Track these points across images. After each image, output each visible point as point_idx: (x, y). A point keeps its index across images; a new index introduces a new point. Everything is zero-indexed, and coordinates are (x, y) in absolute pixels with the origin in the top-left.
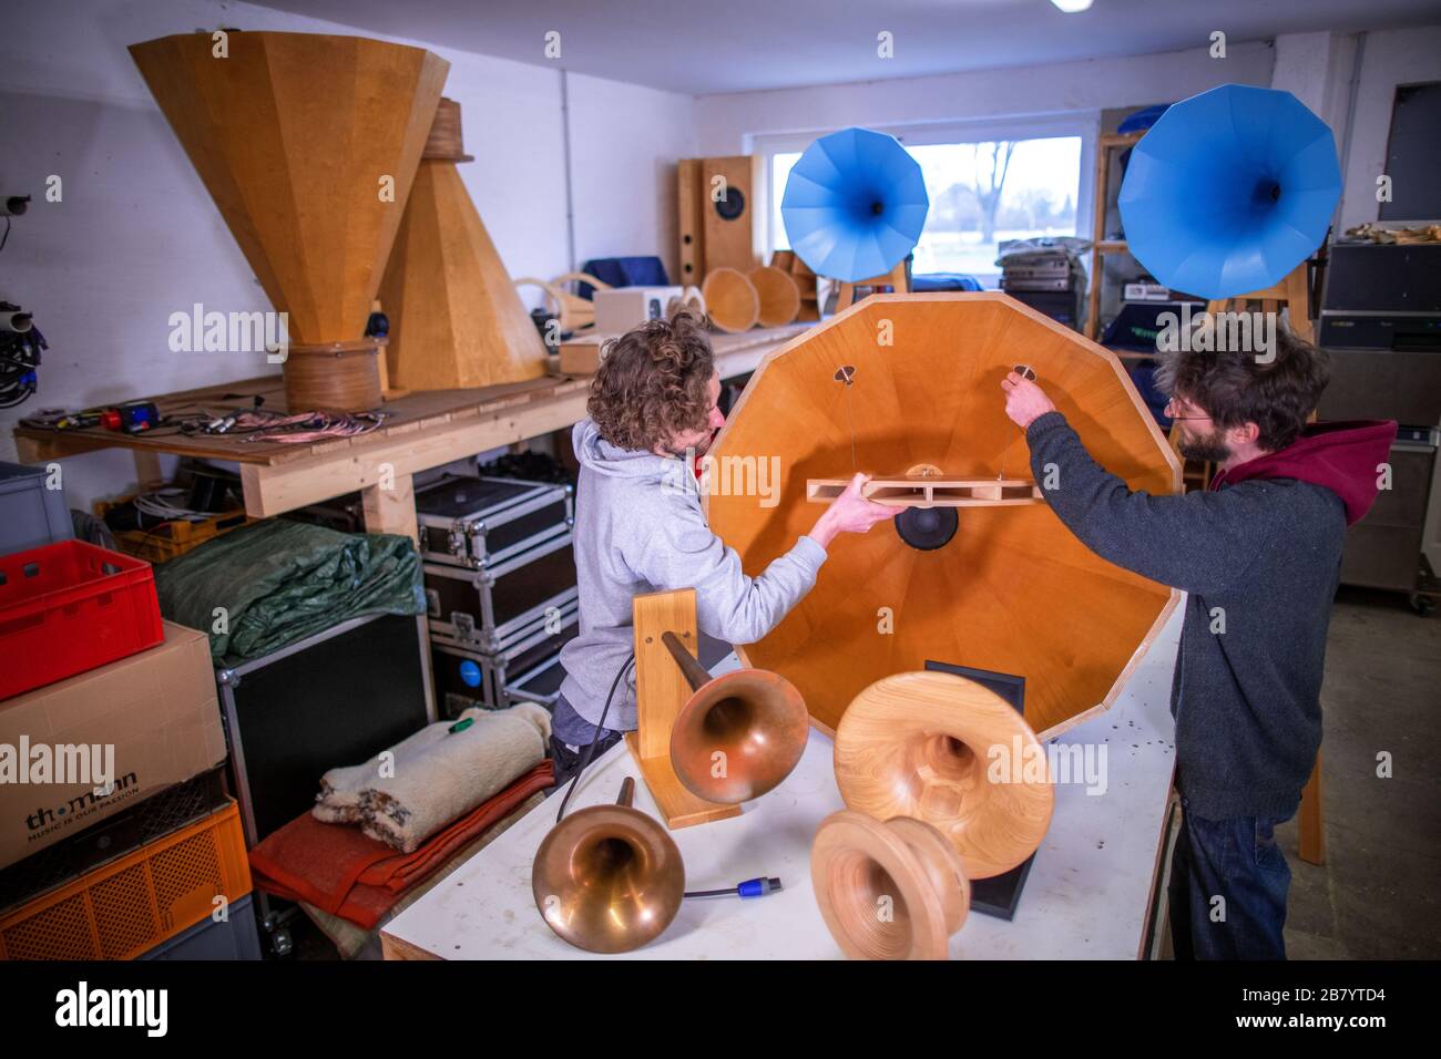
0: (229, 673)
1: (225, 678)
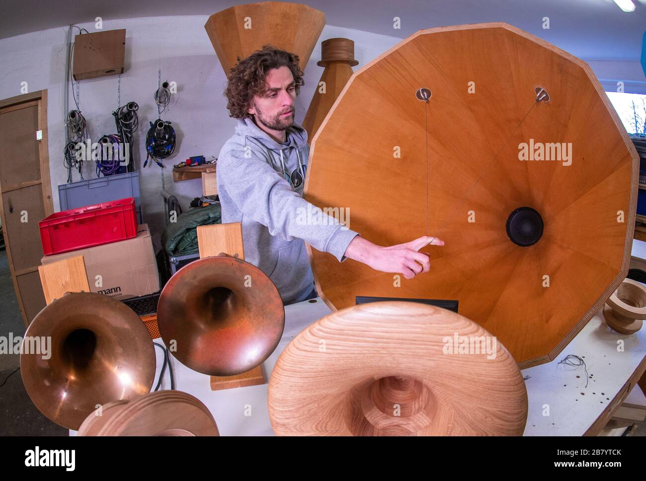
0: (175, 259)
1: (172, 260)
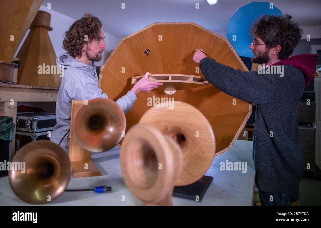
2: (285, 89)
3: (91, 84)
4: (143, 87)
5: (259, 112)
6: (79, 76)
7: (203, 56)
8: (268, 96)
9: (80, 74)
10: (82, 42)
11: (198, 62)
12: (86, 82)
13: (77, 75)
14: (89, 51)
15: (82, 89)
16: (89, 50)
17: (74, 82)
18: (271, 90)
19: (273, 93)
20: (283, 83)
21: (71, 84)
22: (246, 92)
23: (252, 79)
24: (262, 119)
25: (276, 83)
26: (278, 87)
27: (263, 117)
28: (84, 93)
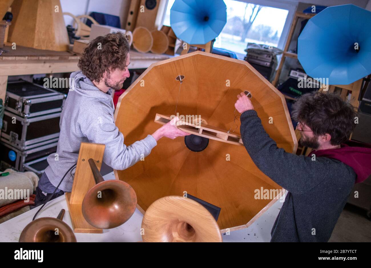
2: (325, 189)
3: (109, 124)
4: (167, 134)
5: (291, 199)
6: (98, 114)
7: (248, 106)
8: (304, 190)
9: (99, 110)
10: (102, 71)
11: (241, 111)
12: (104, 122)
13: (95, 111)
14: (108, 79)
15: (98, 130)
16: (110, 78)
17: (90, 119)
18: (309, 185)
19: (311, 188)
20: (325, 183)
21: (87, 119)
22: (281, 178)
23: (291, 168)
24: (292, 207)
25: (317, 181)
26: (318, 185)
27: (293, 207)
28: (99, 134)
